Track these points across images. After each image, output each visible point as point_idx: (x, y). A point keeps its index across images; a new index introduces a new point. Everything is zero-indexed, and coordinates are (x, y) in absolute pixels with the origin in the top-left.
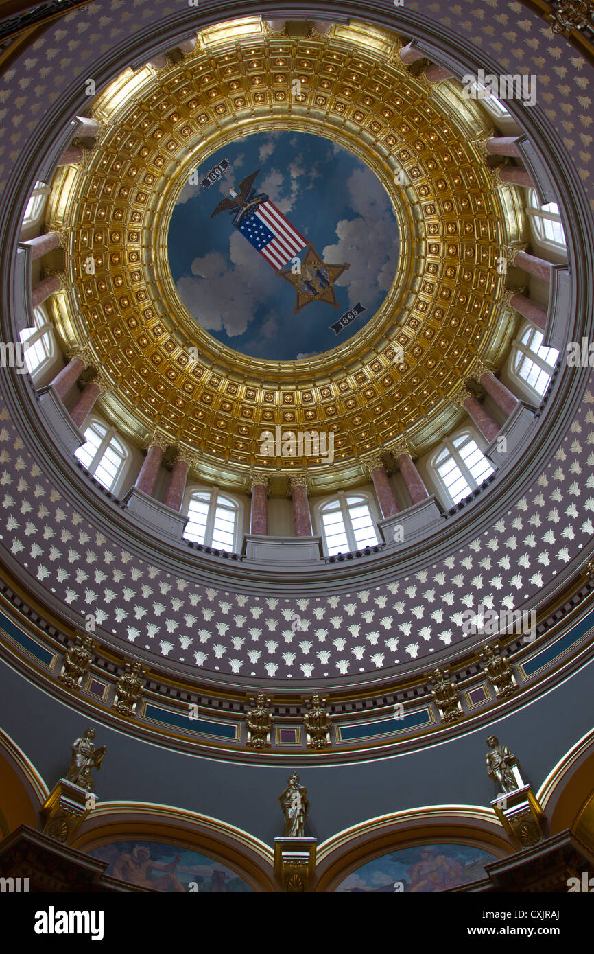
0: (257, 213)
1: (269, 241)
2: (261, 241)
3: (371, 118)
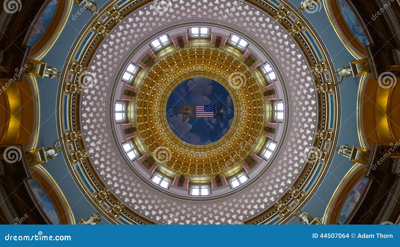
0: (213, 112)
1: (205, 110)
2: (206, 108)
3: (212, 155)
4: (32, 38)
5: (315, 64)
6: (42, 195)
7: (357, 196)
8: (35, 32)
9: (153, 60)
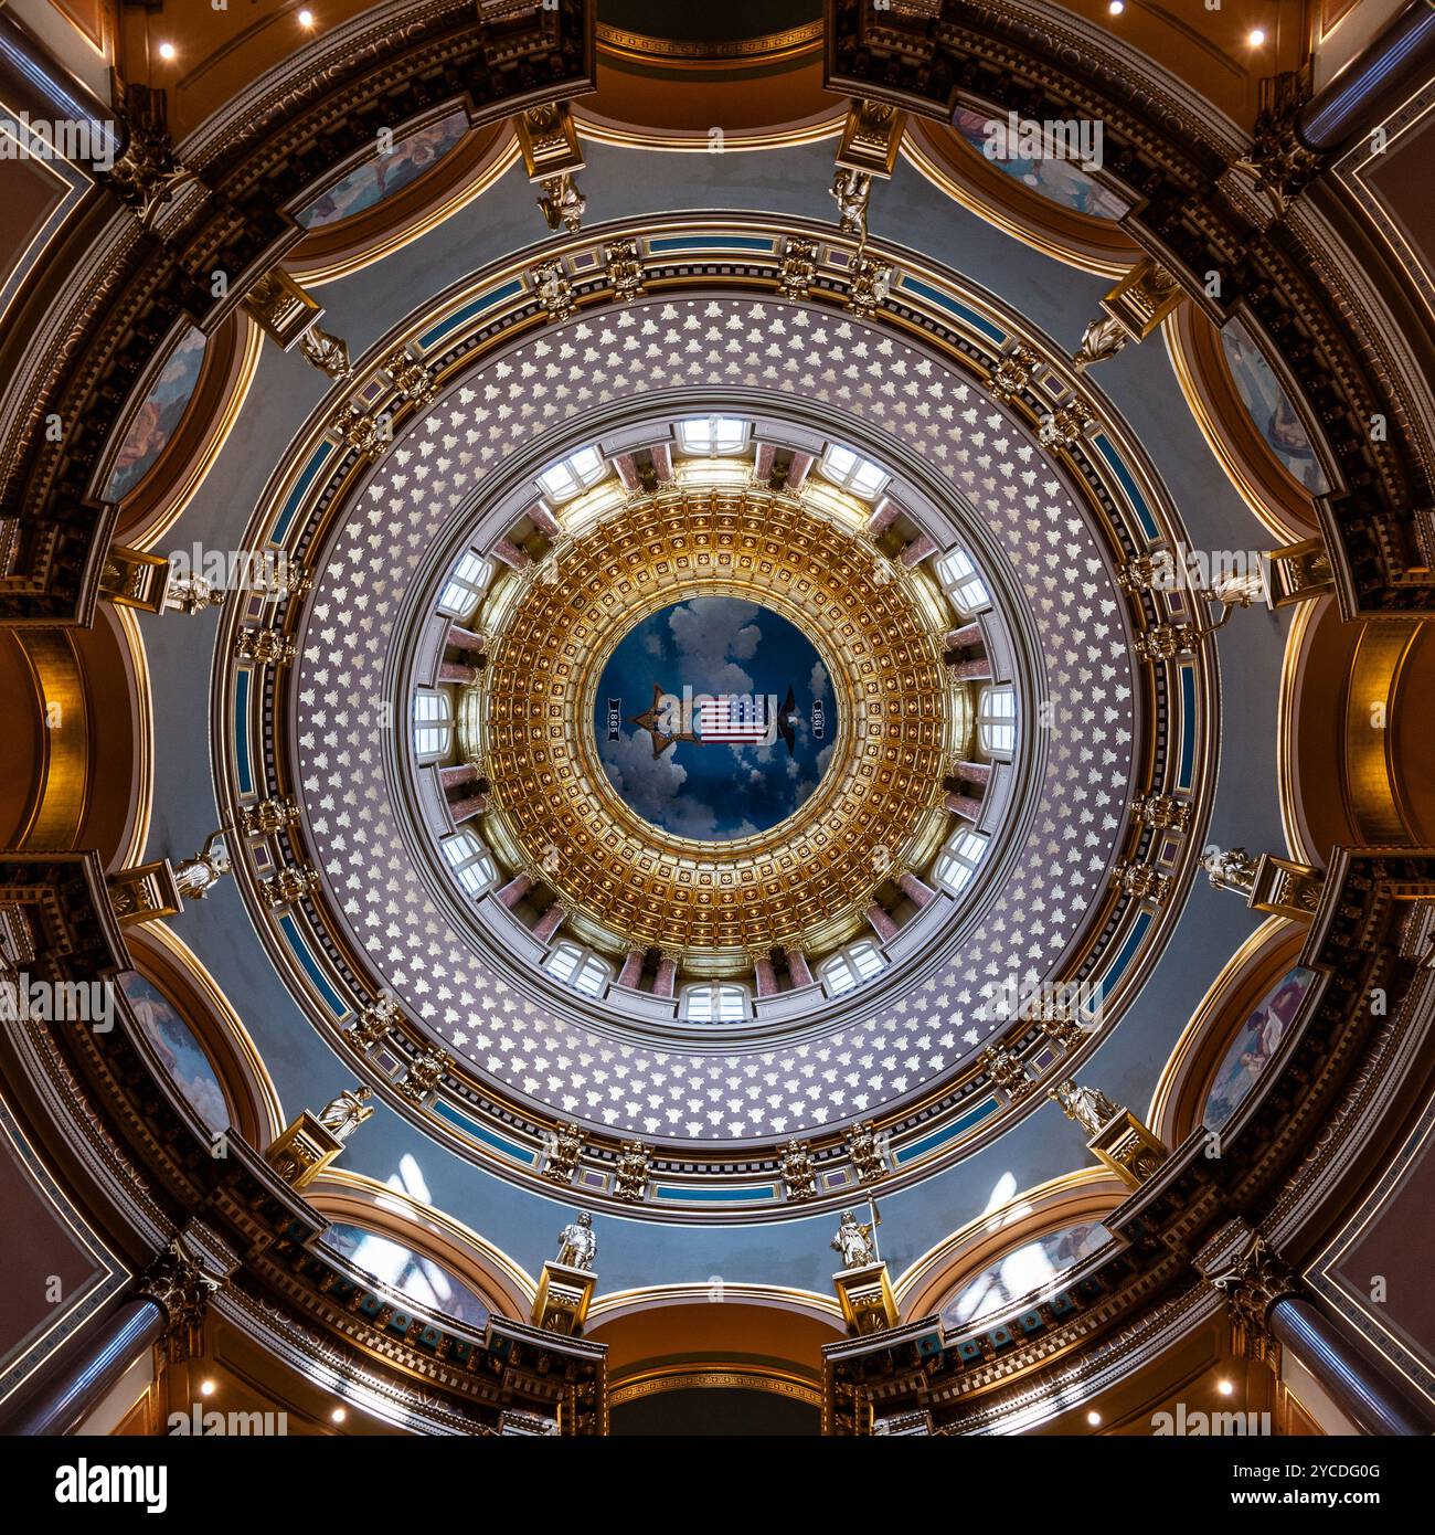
3: (758, 877)
4: (121, 470)
5: (1132, 557)
6: (167, 1026)
7: (1270, 1030)
8: (130, 451)
9: (546, 535)
